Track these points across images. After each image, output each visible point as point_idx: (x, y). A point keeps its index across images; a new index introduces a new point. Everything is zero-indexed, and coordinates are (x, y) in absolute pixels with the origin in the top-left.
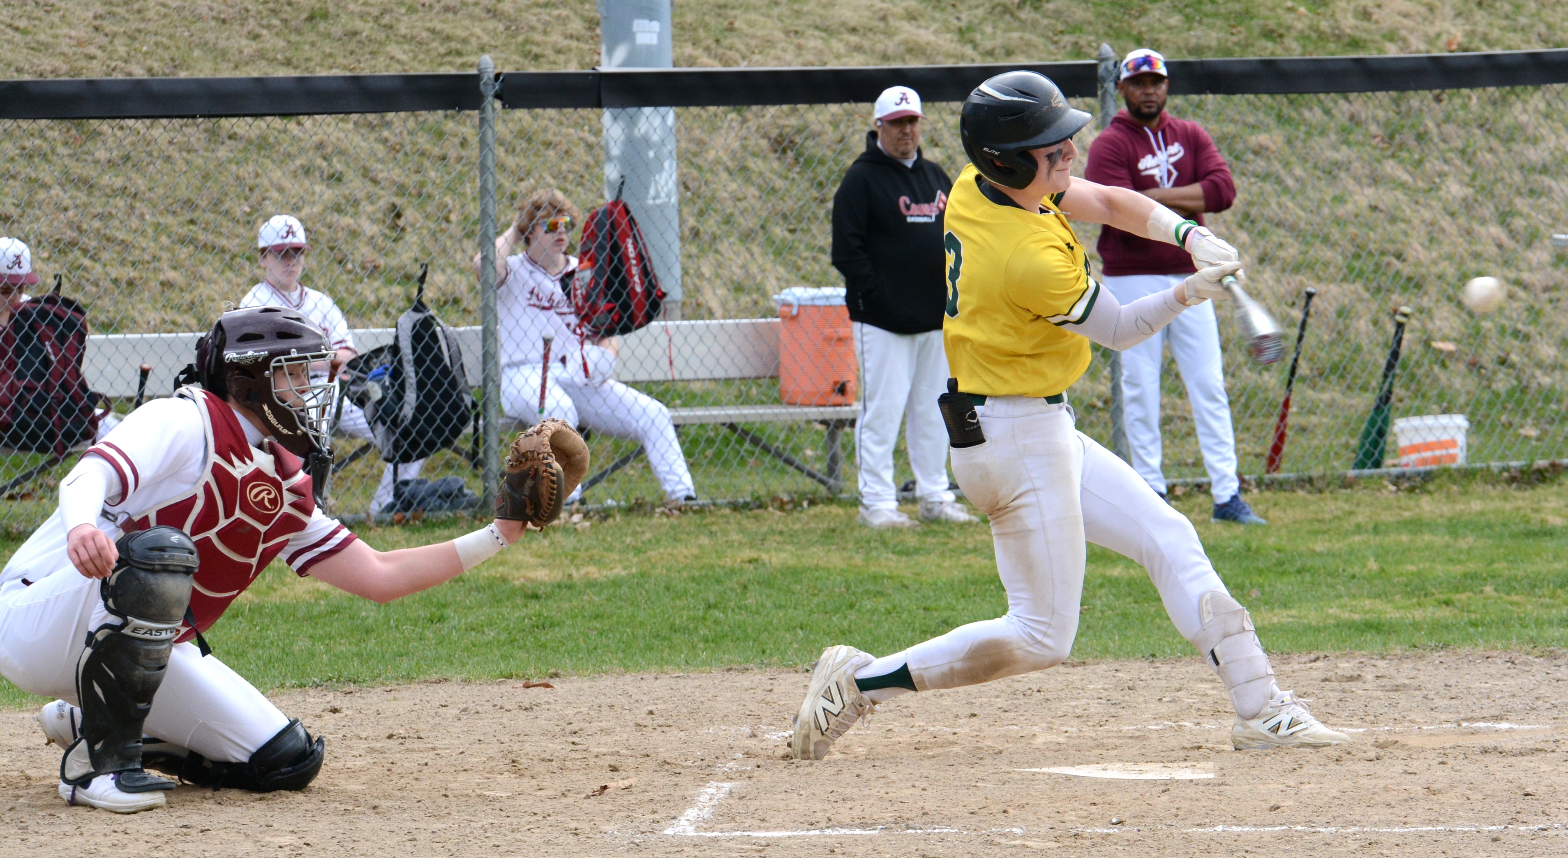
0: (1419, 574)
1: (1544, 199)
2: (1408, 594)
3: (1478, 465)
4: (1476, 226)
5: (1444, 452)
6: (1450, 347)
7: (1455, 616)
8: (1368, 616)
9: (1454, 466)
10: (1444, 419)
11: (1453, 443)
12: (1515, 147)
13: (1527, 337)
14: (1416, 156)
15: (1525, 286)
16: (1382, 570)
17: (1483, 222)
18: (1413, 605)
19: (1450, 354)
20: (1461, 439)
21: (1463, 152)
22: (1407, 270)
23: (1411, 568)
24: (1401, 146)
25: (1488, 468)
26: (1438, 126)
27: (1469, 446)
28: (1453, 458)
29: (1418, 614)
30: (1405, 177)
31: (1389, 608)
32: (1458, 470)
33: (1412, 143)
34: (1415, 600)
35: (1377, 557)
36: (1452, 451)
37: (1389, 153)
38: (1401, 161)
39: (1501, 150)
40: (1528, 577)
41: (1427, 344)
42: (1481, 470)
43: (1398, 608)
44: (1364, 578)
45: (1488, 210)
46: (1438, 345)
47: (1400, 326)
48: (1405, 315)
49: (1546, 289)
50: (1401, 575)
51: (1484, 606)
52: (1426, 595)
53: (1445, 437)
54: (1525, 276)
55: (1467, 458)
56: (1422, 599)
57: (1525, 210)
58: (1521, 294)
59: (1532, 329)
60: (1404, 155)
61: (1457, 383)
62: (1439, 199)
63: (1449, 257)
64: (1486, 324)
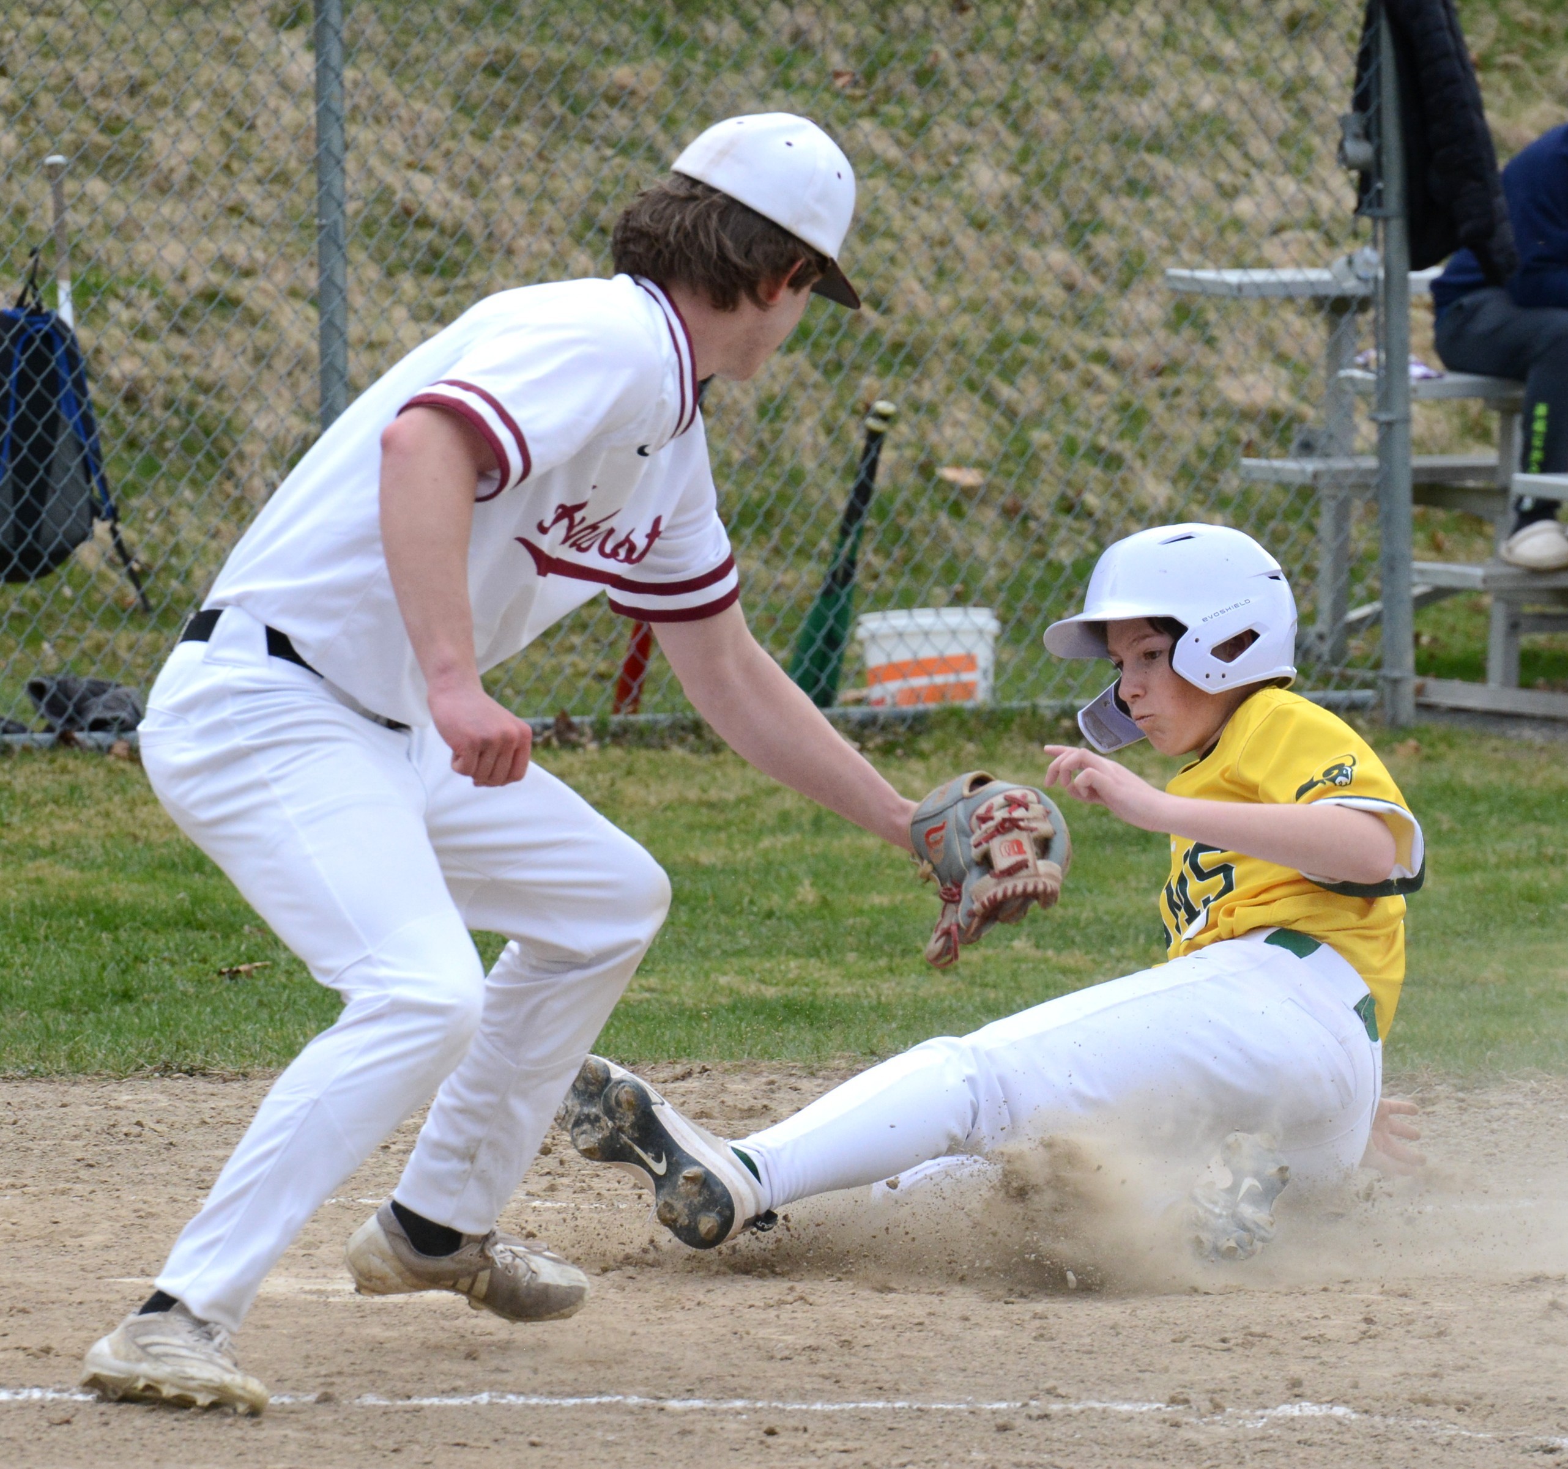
0: (893, 911)
1: (1153, 202)
2: (869, 951)
3: (1015, 704)
4: (1025, 250)
5: (951, 678)
6: (969, 477)
7: (957, 994)
8: (791, 991)
9: (969, 704)
10: (954, 617)
11: (969, 662)
12: (1100, 98)
13: (1113, 462)
14: (916, 113)
15: (1116, 366)
16: (825, 903)
17: (1039, 241)
18: (880, 972)
19: (968, 492)
20: (984, 655)
21: (1003, 107)
22: (893, 328)
23: (879, 900)
24: (888, 95)
25: (1035, 709)
26: (958, 55)
27: (999, 667)
28: (967, 690)
29: (888, 988)
30: (893, 152)
31: (834, 975)
32: (976, 713)
33: (909, 88)
34: (883, 962)
35: (816, 875)
36: (966, 677)
37: (864, 105)
38: (887, 123)
39: (1075, 104)
40: (1098, 920)
41: (926, 470)
42: (1021, 713)
43: (849, 977)
44: (790, 917)
45: (1050, 218)
46: (949, 474)
47: (874, 438)
48: (884, 417)
49: (1158, 372)
50: (861, 912)
51: (1014, 975)
52: (905, 953)
53: (954, 650)
54: (1116, 346)
55: (994, 690)
56: (897, 960)
57: (1121, 220)
58: (1108, 379)
59: (1123, 447)
60: (891, 109)
61: (982, 547)
62: (958, 197)
63: (972, 307)
64: (1039, 436)
